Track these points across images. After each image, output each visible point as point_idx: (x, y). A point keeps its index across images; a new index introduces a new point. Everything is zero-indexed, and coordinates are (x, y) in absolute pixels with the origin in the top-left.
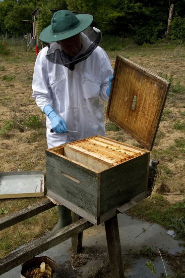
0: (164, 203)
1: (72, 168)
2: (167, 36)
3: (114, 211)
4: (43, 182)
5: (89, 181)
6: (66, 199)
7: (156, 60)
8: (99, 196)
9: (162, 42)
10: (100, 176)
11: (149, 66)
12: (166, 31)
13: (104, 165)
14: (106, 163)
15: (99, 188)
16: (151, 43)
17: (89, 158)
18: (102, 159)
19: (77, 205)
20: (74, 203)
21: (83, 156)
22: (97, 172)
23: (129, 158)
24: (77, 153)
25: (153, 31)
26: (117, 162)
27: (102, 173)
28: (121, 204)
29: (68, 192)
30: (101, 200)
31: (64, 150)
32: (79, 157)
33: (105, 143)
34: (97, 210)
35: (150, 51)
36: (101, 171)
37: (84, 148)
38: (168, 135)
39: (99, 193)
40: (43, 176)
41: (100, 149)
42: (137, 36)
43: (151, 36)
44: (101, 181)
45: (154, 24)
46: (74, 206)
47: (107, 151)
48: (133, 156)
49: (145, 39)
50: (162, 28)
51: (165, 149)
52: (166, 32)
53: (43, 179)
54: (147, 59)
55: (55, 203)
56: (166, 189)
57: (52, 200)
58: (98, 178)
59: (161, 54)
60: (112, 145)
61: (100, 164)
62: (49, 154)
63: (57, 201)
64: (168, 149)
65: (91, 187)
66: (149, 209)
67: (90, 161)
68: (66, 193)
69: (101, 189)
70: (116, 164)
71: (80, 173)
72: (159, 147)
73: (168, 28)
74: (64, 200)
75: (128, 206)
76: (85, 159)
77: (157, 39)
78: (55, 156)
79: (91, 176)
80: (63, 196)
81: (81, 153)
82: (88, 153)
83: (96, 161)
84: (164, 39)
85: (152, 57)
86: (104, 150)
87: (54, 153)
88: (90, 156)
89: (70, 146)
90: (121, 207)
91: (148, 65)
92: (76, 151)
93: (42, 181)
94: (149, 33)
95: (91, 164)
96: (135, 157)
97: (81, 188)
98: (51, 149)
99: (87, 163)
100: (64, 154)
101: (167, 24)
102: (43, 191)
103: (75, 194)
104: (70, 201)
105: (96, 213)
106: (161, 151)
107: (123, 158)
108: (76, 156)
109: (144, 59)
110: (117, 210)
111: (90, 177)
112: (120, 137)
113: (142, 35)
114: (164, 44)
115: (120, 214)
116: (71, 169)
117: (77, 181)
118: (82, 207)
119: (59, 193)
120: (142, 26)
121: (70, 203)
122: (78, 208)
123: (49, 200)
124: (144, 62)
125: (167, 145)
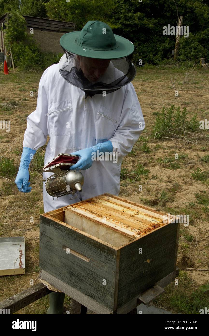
0: (188, 283)
1: (79, 241)
2: (175, 56)
3: (135, 301)
4: (24, 252)
5: (103, 260)
6: (67, 283)
7: (163, 86)
8: (117, 281)
9: (169, 63)
10: (119, 254)
11: (154, 94)
12: (174, 49)
13: (123, 238)
14: (124, 235)
15: (118, 270)
16: (154, 64)
17: (101, 227)
18: (118, 228)
19: (84, 293)
20: (80, 289)
21: (92, 224)
22: (116, 248)
23: (155, 227)
24: (84, 220)
25: (156, 49)
26: (139, 234)
27: (121, 250)
28: (143, 291)
29: (72, 274)
30: (120, 288)
31: (64, 215)
32: (86, 224)
33: (119, 205)
34: (113, 301)
35: (154, 74)
36: (121, 247)
37: (92, 212)
38: (185, 187)
39: (118, 278)
40: (23, 244)
41: (114, 214)
42: (138, 54)
43: (155, 55)
44: (120, 261)
45: (159, 41)
46: (80, 293)
47: (124, 217)
48: (159, 225)
49: (146, 59)
50: (169, 46)
51: (183, 206)
52: (173, 51)
53: (23, 248)
54: (151, 85)
55: (51, 289)
56: (189, 262)
57: (46, 284)
58: (117, 256)
59: (169, 79)
60: (129, 208)
61: (117, 235)
62: (44, 220)
63: (54, 287)
64: (187, 207)
65: (106, 269)
66: (170, 292)
67: (103, 231)
68: (68, 276)
69: (121, 271)
70: (138, 237)
71: (91, 249)
72: (175, 204)
73: (176, 46)
74: (65, 285)
75: (152, 293)
76: (95, 228)
77: (162, 59)
78: (54, 224)
79: (106, 253)
80: (63, 280)
81: (90, 219)
82: (98, 219)
83: (111, 231)
84: (170, 60)
85: (157, 82)
86: (118, 215)
87: (53, 219)
88: (102, 224)
89: (72, 209)
90: (144, 295)
91: (152, 92)
92: (82, 216)
93: (21, 251)
94: (153, 52)
95: (103, 236)
96: (161, 227)
97: (91, 269)
98: (48, 214)
99: (97, 234)
100: (64, 220)
101: (175, 40)
102: (24, 266)
103: (82, 278)
104: (74, 286)
105: (112, 305)
106: (177, 210)
107: (146, 227)
108: (82, 223)
109: (146, 85)
110: (138, 300)
111: (104, 254)
112: (122, 189)
113: (143, 53)
114: (171, 66)
115: (142, 304)
116: (77, 242)
117: (86, 260)
118: (92, 296)
119: (58, 275)
120: (144, 42)
121: (73, 289)
122: (86, 297)
123: (42, 285)
124: (148, 89)
125: (186, 201)
